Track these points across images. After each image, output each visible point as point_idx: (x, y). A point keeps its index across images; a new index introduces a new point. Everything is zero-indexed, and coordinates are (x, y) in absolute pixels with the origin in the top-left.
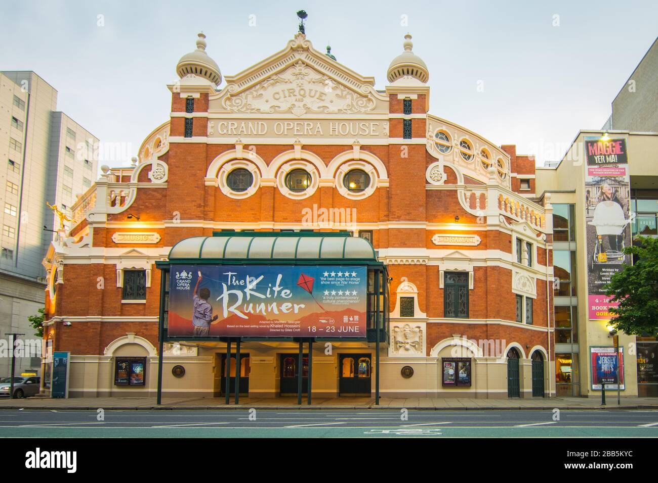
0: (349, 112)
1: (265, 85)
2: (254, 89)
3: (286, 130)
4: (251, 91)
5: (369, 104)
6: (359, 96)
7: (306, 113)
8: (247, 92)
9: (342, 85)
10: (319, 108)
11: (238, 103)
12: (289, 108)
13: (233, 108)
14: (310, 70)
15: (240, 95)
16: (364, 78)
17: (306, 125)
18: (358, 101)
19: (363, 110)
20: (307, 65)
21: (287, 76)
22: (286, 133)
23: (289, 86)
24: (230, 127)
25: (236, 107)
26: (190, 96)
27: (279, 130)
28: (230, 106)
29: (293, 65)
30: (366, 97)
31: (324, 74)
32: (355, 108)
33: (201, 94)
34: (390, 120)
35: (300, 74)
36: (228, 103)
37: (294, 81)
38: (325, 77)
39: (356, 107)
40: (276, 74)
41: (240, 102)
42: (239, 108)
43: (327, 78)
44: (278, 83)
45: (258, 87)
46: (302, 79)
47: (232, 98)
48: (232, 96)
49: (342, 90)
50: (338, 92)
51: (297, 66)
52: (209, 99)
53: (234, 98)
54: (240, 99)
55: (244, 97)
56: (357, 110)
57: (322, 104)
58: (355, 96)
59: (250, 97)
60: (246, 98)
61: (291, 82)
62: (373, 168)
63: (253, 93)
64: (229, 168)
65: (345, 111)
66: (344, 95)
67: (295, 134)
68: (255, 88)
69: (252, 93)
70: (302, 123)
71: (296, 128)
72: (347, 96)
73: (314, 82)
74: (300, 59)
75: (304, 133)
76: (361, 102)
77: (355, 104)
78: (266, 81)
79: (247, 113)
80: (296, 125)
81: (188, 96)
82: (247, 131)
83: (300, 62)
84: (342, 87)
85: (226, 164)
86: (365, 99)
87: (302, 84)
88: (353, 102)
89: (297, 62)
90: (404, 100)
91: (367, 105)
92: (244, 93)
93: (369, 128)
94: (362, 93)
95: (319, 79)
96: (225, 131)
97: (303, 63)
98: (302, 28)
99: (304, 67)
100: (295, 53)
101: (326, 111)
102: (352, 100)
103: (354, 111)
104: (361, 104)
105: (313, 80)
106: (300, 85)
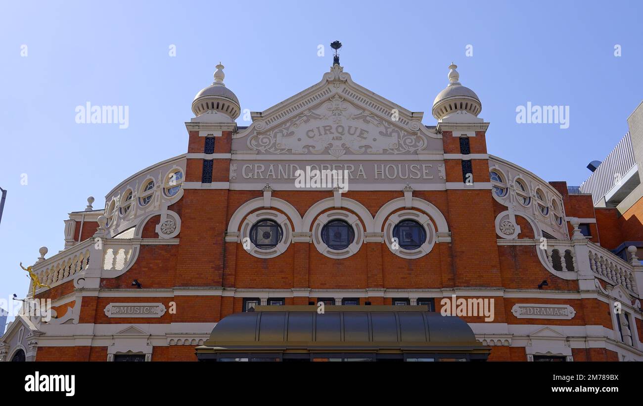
0: (396, 152)
2: (283, 127)
4: (280, 128)
5: (419, 143)
6: (406, 133)
8: (276, 130)
9: (386, 121)
11: (266, 143)
12: (326, 148)
14: (348, 105)
15: (268, 133)
16: (412, 113)
17: (346, 167)
18: (405, 139)
19: (412, 150)
20: (344, 100)
23: (325, 123)
26: (211, 135)
28: (256, 146)
30: (415, 134)
31: (364, 110)
32: (402, 148)
33: (223, 132)
34: (445, 161)
36: (254, 142)
38: (366, 114)
39: (404, 146)
40: (310, 109)
42: (267, 148)
45: (289, 124)
47: (259, 137)
48: (259, 134)
49: (385, 127)
50: (381, 129)
52: (233, 138)
53: (261, 137)
54: (267, 138)
55: (272, 136)
56: (405, 149)
58: (402, 133)
60: (275, 136)
62: (428, 218)
64: (254, 219)
66: (389, 133)
68: (286, 125)
72: (393, 134)
74: (337, 93)
76: (409, 141)
77: (402, 142)
80: (334, 167)
81: (208, 135)
82: (277, 176)
83: (337, 96)
85: (251, 215)
86: (413, 137)
88: (399, 140)
89: (333, 97)
90: (460, 138)
91: (417, 144)
92: (273, 132)
93: (421, 170)
94: (409, 130)
95: (360, 114)
96: (250, 175)
97: (340, 97)
98: (336, 60)
99: (341, 102)
100: (331, 86)
101: (369, 150)
102: (398, 138)
103: (401, 151)
104: (409, 143)
105: (352, 116)
106: (337, 121)
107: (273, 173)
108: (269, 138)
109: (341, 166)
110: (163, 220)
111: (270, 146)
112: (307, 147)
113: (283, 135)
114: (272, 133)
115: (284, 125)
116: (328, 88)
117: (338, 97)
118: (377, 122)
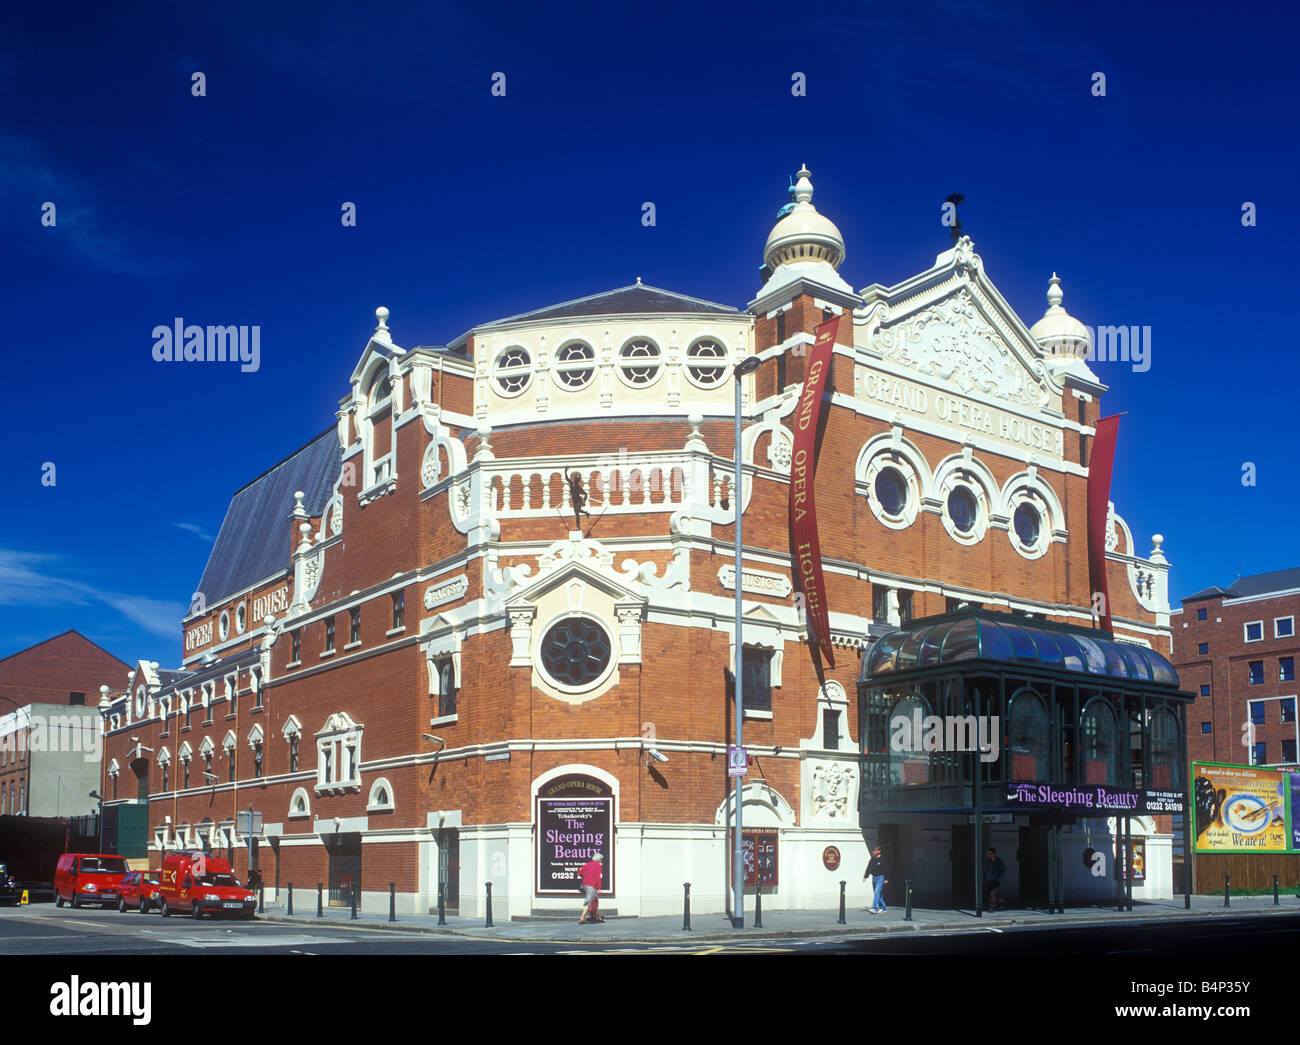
1: (923, 319)
3: (950, 413)
6: (1029, 376)
7: (974, 389)
9: (1012, 349)
10: (987, 382)
11: (889, 342)
13: (883, 350)
17: (973, 409)
21: (948, 310)
22: (950, 418)
24: (880, 386)
25: (886, 349)
26: (828, 309)
27: (941, 410)
28: (877, 343)
29: (956, 293)
30: (1038, 380)
31: (990, 323)
33: (844, 308)
35: (964, 313)
37: (956, 322)
38: (991, 329)
39: (1027, 395)
41: (892, 340)
42: (890, 352)
43: (994, 331)
44: (937, 321)
46: (966, 322)
48: (882, 325)
49: (1010, 358)
50: (1007, 361)
51: (960, 296)
52: (854, 322)
54: (891, 334)
56: (1028, 399)
57: (990, 377)
59: (902, 335)
60: (898, 336)
61: (953, 324)
62: (1046, 507)
63: (907, 328)
64: (879, 464)
65: (1016, 398)
66: (1013, 368)
67: (961, 422)
69: (905, 328)
70: (969, 406)
71: (961, 413)
73: (980, 334)
74: (965, 287)
75: (971, 424)
76: (1032, 387)
77: (1025, 387)
78: (922, 312)
79: (902, 365)
81: (826, 307)
83: (964, 291)
84: (1012, 355)
85: (876, 457)
86: (1035, 384)
87: (966, 332)
91: (1039, 394)
94: (1034, 372)
105: (978, 330)
106: (964, 333)
107: (899, 396)
108: (893, 336)
110: (775, 439)
111: (893, 350)
112: (933, 363)
113: (907, 336)
114: (895, 329)
115: (908, 320)
118: (1003, 348)
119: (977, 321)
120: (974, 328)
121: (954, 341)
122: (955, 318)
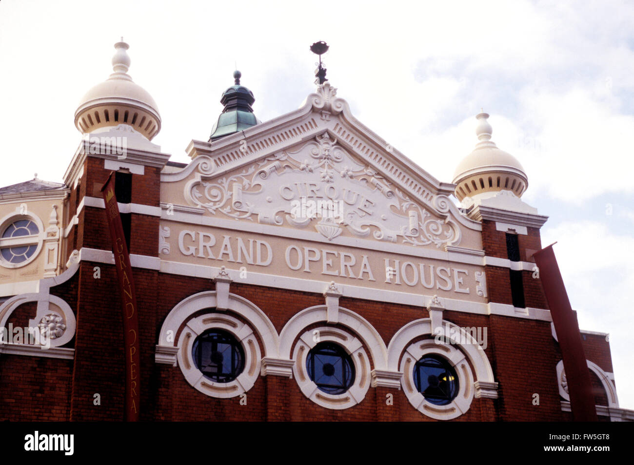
0: (416, 242)
1: (266, 169)
2: (244, 173)
3: (307, 264)
4: (239, 175)
5: (448, 232)
6: (429, 215)
7: (342, 234)
8: (232, 178)
9: (400, 188)
10: (364, 226)
11: (216, 197)
12: (311, 219)
13: (207, 205)
14: (342, 153)
15: (220, 181)
16: (441, 184)
17: (342, 257)
18: (428, 223)
19: (438, 242)
20: (338, 143)
21: (304, 157)
22: (307, 269)
23: (309, 178)
24: (202, 244)
25: (211, 204)
26: (124, 169)
27: (294, 261)
28: (199, 199)
29: (314, 139)
30: (443, 217)
31: (367, 164)
32: (425, 236)
33: (146, 167)
34: (488, 268)
35: (327, 158)
36: (196, 191)
37: (316, 168)
38: (369, 171)
39: (427, 235)
40: (284, 150)
41: (220, 194)
42: (217, 206)
43: (374, 173)
44: (287, 169)
45: (251, 170)
46: (330, 167)
47: (205, 184)
48: (205, 179)
49: (399, 198)
50: (394, 201)
51: (321, 141)
52: (161, 180)
53: (208, 185)
54: (218, 188)
55: (226, 187)
56: (429, 240)
57: (368, 221)
58: (423, 212)
59: (236, 187)
60: (230, 188)
61: (311, 171)
62: (463, 357)
63: (243, 180)
64: (199, 326)
65: (408, 240)
66: (404, 208)
67: (325, 271)
68: (247, 171)
69: (240, 180)
70: (336, 253)
71: (325, 262)
72: (411, 213)
73: (351, 177)
74: (327, 131)
75: (340, 273)
76: (435, 227)
77: (423, 227)
78: (266, 161)
79: (234, 218)
80: (324, 254)
81: (121, 168)
82: (235, 257)
83: (326, 135)
84: (400, 194)
85: (194, 319)
86: (440, 222)
87: (331, 177)
88: (420, 223)
89: (321, 135)
90: (507, 235)
91: (445, 233)
92: (227, 179)
93: (451, 277)
94: (435, 209)
95: (360, 171)
96: (192, 250)
97: (332, 138)
98: (321, 74)
99: (333, 146)
100: (317, 118)
101: (376, 234)
102: (419, 221)
103: (423, 242)
104: (434, 230)
105: (350, 173)
106: (327, 178)
107: (229, 251)
108: (221, 190)
109: (336, 254)
110: (42, 311)
111: (222, 204)
112: (282, 213)
113: (244, 188)
114: (225, 182)
115: (244, 171)
116: (313, 119)
117: (328, 136)
118: (387, 189)
119: (348, 165)
120: (343, 172)
121: (314, 188)
122: (314, 164)
